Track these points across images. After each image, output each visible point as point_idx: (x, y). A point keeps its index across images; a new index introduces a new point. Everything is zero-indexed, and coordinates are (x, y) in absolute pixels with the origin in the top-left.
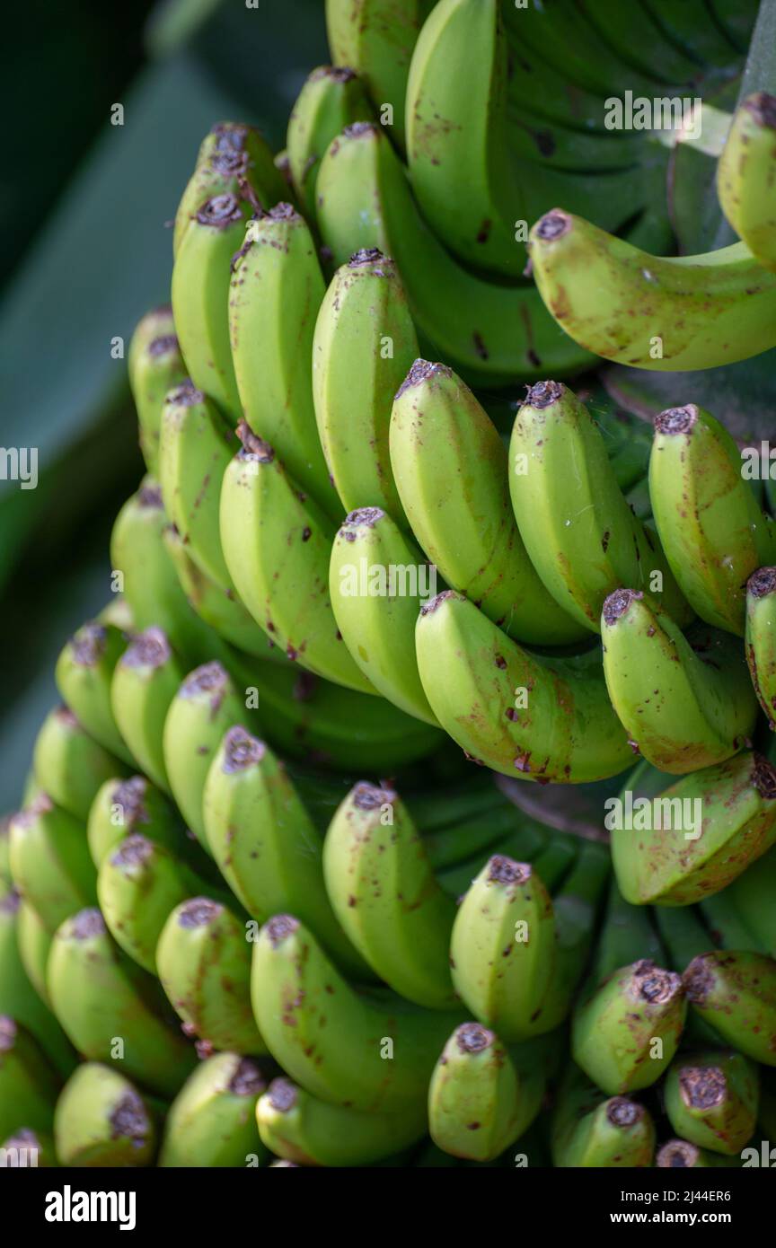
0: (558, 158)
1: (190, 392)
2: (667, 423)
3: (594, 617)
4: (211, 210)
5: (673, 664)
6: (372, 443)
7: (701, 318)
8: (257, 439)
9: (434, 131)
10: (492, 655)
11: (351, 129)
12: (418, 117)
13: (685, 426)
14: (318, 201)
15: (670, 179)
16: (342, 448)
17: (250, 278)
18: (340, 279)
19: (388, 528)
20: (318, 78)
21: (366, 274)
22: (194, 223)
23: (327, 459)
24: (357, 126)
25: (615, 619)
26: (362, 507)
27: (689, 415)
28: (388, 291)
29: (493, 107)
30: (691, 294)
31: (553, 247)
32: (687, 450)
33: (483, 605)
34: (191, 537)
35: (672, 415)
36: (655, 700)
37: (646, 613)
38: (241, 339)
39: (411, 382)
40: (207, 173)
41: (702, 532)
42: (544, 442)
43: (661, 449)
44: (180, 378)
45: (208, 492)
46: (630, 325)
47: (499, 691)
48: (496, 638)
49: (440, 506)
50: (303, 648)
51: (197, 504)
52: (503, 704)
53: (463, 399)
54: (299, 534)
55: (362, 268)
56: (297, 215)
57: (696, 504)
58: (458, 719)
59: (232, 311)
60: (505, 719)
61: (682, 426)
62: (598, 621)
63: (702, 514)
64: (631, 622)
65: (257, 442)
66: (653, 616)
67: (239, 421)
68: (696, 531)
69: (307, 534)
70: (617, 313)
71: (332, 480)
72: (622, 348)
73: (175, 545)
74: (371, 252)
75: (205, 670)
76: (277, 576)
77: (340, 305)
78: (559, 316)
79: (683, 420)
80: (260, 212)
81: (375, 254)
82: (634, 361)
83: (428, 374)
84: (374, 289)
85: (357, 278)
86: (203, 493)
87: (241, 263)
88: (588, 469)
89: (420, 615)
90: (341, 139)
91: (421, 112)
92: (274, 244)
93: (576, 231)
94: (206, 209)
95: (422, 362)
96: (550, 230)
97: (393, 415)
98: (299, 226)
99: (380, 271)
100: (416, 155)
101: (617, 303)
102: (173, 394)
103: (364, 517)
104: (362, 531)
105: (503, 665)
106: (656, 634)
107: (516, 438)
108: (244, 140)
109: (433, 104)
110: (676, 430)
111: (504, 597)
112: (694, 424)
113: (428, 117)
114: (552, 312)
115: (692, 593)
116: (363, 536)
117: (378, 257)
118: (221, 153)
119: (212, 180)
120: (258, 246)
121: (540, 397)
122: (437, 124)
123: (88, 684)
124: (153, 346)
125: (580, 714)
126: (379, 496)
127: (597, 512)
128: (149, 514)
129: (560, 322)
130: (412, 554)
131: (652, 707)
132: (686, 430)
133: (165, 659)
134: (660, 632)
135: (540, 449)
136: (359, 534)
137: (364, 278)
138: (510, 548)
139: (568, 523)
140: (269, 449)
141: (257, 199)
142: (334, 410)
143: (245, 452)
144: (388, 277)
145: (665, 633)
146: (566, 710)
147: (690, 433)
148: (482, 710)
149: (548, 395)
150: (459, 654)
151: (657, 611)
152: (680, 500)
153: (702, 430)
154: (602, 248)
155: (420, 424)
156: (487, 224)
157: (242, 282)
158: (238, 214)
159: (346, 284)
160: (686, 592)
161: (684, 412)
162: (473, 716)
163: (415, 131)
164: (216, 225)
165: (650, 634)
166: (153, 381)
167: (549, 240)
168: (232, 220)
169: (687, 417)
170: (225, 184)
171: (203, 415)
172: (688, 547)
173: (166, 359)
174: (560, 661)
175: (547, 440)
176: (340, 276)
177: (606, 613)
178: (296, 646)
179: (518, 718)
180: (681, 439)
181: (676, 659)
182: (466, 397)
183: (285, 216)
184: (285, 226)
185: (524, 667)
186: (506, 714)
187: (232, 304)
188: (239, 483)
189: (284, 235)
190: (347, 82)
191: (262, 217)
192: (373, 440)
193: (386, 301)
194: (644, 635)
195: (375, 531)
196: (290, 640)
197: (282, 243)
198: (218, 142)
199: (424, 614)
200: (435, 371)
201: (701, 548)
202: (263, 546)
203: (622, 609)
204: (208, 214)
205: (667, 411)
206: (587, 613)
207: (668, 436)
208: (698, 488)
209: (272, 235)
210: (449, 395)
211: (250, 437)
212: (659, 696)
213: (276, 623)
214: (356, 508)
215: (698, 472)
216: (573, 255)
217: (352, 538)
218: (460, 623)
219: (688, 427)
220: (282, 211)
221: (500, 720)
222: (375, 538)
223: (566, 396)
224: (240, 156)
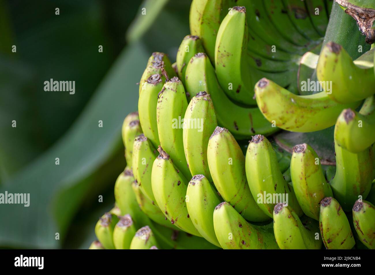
0: (262, 67)
1: (143, 137)
2: (297, 149)
3: (271, 212)
4: (152, 79)
5: (296, 227)
6: (201, 154)
7: (309, 115)
8: (164, 152)
9: (224, 56)
10: (238, 223)
11: (197, 55)
12: (219, 51)
13: (303, 150)
14: (186, 77)
15: (298, 75)
16: (192, 155)
17: (164, 100)
18: (193, 101)
19: (206, 181)
20: (187, 38)
21: (201, 99)
22: (146, 82)
23: (186, 159)
24: (199, 54)
25: (278, 212)
26: (197, 174)
27: (304, 147)
28: (208, 105)
29: (243, 48)
30: (306, 107)
31: (263, 90)
32: (303, 158)
33: (235, 207)
34: (142, 184)
35: (298, 146)
36: (290, 239)
37: (288, 211)
38: (160, 120)
39: (215, 134)
40: (151, 67)
41: (307, 185)
42: (257, 154)
43: (295, 157)
44: (139, 134)
45: (148, 169)
46: (286, 116)
47: (240, 235)
48: (239, 218)
49: (223, 174)
50: (176, 220)
51: (144, 173)
52: (241, 239)
53: (231, 140)
54: (177, 183)
55: (200, 97)
56: (179, 81)
57: (305, 175)
58: (226, 243)
59: (158, 111)
60: (241, 244)
61: (302, 150)
62: (272, 213)
63: (307, 179)
64: (283, 213)
65: (164, 153)
66: (290, 212)
67: (159, 146)
68: (305, 184)
69: (179, 183)
70: (282, 112)
71: (188, 165)
72: (284, 124)
73: (136, 187)
74: (203, 93)
75: (143, 228)
76: (169, 196)
77: (193, 109)
78: (264, 112)
79: (302, 148)
80: (168, 79)
81: (204, 93)
82: (287, 128)
83: (220, 131)
84: (204, 104)
85: (198, 101)
86: (146, 170)
87: (161, 95)
88: (271, 163)
89: (215, 210)
90: (194, 58)
91: (220, 50)
92: (172, 89)
93: (270, 85)
94: (151, 78)
95: (219, 128)
96: (262, 84)
97: (209, 144)
98: (180, 84)
99: (206, 99)
100: (218, 63)
101: (283, 109)
102: (137, 138)
103: (198, 177)
104: (197, 182)
105: (241, 227)
106: (291, 218)
107: (248, 153)
108: (163, 58)
109: (224, 47)
110: (300, 151)
111: (242, 205)
112: (306, 150)
113: (222, 51)
114: (262, 111)
115: (303, 205)
116: (198, 183)
117: (205, 94)
118: (155, 61)
119: (152, 70)
120: (167, 90)
121: (256, 140)
122: (225, 54)
123: (105, 232)
124: (131, 123)
125: (265, 244)
126: (203, 171)
127: (273, 177)
128: (128, 178)
129: (264, 115)
130: (213, 190)
131: (289, 241)
132: (303, 151)
133: (131, 224)
134: (292, 217)
135: (256, 156)
136: (196, 183)
137: (201, 101)
138: (245, 189)
139: (264, 181)
140: (168, 156)
141: (167, 75)
142: (189, 143)
143: (160, 156)
144: (208, 100)
145: (294, 217)
146: (261, 242)
147: (304, 152)
148: (234, 241)
149: (259, 139)
150: (227, 222)
151: (291, 210)
152: (300, 174)
153: (308, 152)
154: (278, 91)
155: (217, 147)
156: (240, 87)
157: (161, 101)
158: (160, 80)
159: (195, 102)
160: (301, 205)
161: (302, 146)
162: (231, 243)
163: (218, 55)
164: (153, 84)
165: (289, 217)
166: (130, 135)
167: (262, 88)
168: (159, 82)
169: (303, 147)
170: (156, 71)
171: (147, 145)
172: (302, 190)
173: (135, 127)
174: (259, 227)
175: (258, 153)
176: (193, 100)
177: (275, 210)
178: (174, 220)
179: (245, 244)
180: (301, 155)
181: (297, 226)
182: (232, 139)
183: (176, 81)
184: (176, 84)
185: (248, 227)
186: (242, 242)
187: (158, 108)
188: (158, 166)
189: (175, 87)
190: (196, 40)
191: (168, 81)
192: (202, 153)
193: (208, 108)
194: (287, 218)
195: (201, 182)
196: (173, 217)
197: (175, 89)
198: (154, 58)
199: (216, 209)
200: (223, 130)
201: (306, 190)
202: (165, 186)
203: (280, 209)
204: (151, 80)
205: (297, 146)
206: (269, 210)
207: (297, 153)
208: (306, 171)
209: (172, 87)
210: (227, 138)
211: (162, 151)
212: (291, 237)
213: (168, 212)
214: (196, 175)
215: (306, 165)
216: (269, 93)
217: (194, 184)
218: (228, 212)
219: (304, 151)
220: (175, 79)
221: (240, 244)
222: (201, 184)
223: (265, 140)
224: (161, 62)
